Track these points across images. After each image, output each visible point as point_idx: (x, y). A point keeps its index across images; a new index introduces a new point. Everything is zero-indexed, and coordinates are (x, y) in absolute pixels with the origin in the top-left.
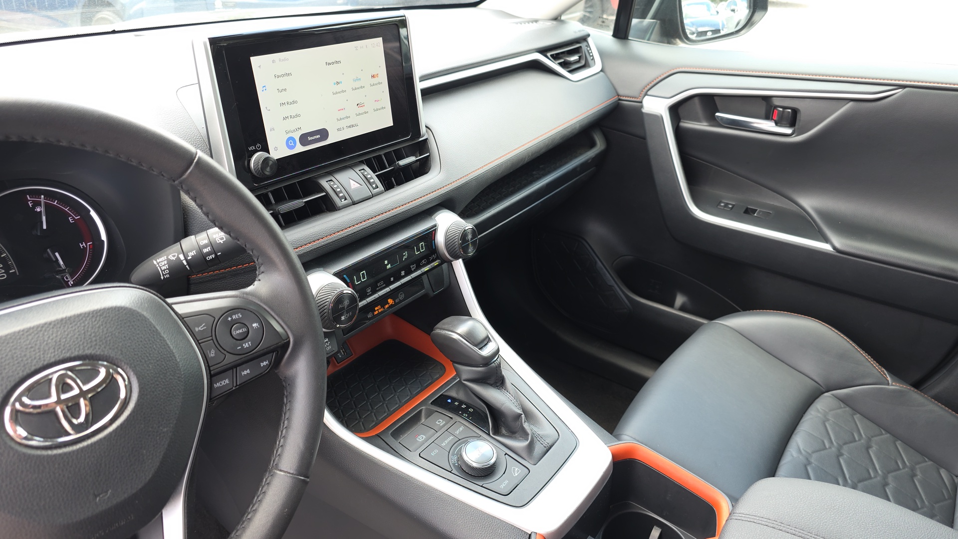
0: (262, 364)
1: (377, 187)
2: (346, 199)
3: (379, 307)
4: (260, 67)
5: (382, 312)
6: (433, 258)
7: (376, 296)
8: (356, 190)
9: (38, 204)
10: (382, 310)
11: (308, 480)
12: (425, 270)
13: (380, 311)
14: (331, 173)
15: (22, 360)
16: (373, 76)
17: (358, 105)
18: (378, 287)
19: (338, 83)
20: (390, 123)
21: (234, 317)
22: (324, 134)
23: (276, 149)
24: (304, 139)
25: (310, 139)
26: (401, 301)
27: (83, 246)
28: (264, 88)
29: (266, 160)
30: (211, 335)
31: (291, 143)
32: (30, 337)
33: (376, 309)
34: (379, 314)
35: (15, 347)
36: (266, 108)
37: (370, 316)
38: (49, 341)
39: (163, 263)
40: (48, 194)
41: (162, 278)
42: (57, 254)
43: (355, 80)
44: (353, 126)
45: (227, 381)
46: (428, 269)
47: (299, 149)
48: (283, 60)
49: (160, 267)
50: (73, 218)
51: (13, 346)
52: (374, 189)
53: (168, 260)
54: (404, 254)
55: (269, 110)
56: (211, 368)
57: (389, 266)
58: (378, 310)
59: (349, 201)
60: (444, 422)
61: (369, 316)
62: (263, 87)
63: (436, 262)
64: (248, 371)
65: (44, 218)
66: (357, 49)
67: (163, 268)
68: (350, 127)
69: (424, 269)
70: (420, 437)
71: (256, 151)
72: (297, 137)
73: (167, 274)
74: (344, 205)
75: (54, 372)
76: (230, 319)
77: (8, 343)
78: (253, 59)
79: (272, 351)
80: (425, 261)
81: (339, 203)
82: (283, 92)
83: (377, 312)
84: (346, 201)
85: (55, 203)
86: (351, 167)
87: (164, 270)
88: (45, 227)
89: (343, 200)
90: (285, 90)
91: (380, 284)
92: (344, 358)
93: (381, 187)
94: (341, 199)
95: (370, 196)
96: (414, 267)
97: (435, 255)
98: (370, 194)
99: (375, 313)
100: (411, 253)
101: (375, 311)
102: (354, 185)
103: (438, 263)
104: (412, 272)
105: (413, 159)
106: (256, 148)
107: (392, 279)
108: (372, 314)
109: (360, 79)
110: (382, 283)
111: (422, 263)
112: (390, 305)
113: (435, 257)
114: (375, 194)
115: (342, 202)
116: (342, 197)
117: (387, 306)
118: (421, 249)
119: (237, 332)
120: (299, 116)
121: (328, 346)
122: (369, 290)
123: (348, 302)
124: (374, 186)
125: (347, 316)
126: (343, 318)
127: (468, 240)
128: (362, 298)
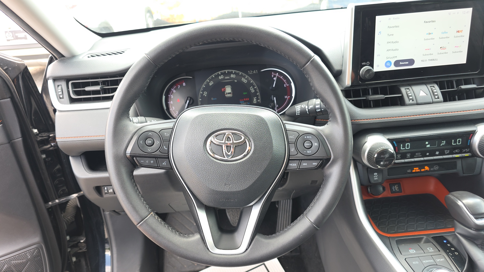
0: (313, 164)
1: (439, 98)
2: (413, 101)
3: (417, 168)
4: (380, 21)
5: (418, 172)
6: (466, 151)
7: (412, 160)
8: (423, 97)
9: (275, 76)
10: (419, 171)
11: (319, 229)
12: (456, 156)
13: (417, 171)
14: (410, 85)
15: (219, 124)
16: (458, 32)
17: (441, 48)
18: (417, 155)
19: (430, 34)
20: (464, 61)
21: (308, 137)
22: (411, 62)
23: (378, 66)
24: (397, 63)
25: (401, 63)
26: (434, 171)
27: (286, 98)
28: (380, 33)
29: (369, 71)
30: (295, 142)
31: (388, 64)
32: (224, 117)
33: (415, 169)
34: (416, 172)
35: (219, 118)
36: (378, 43)
37: (409, 171)
38: (230, 120)
39: (299, 108)
40: (280, 74)
41: (297, 114)
42: (275, 98)
43: (443, 33)
44: (433, 60)
45: (295, 165)
46: (459, 156)
47: (393, 68)
48: (396, 18)
49: (297, 109)
50: (286, 85)
51: (218, 118)
52: (435, 98)
53: (301, 107)
54: (443, 142)
55: (380, 45)
56: (290, 156)
57: (428, 146)
58: (416, 170)
59: (415, 102)
60: (433, 251)
62: (379, 32)
63: (468, 154)
64: (306, 164)
65: (275, 82)
66: (450, 15)
67: (298, 110)
68: (431, 60)
70: (412, 250)
71: (366, 65)
72: (393, 61)
73: (299, 113)
74: (411, 104)
75: (227, 132)
76: (305, 137)
77: (217, 116)
78: (377, 17)
79: (321, 160)
80: (458, 151)
81: (407, 101)
82: (391, 36)
84: (413, 102)
85: (281, 77)
86: (426, 84)
87: (298, 111)
88: (274, 86)
90: (393, 35)
91: (418, 154)
92: (395, 192)
93: (441, 98)
94: (410, 100)
95: (431, 102)
96: (447, 152)
97: (468, 150)
98: (432, 101)
99: (413, 171)
100: (449, 143)
101: (414, 170)
102: (422, 94)
103: (468, 155)
104: (445, 155)
105: (474, 86)
106: (366, 63)
107: (428, 154)
108: (411, 171)
109: (447, 33)
110: (419, 154)
111: (455, 151)
112: (426, 170)
113: (468, 151)
114: (435, 102)
115: (410, 102)
116: (411, 99)
117: (423, 170)
118: (457, 142)
119: (307, 144)
120: (398, 50)
121: (375, 177)
122: (409, 155)
123: (387, 156)
124: (437, 97)
125: (385, 163)
126: (382, 163)
128: (402, 158)
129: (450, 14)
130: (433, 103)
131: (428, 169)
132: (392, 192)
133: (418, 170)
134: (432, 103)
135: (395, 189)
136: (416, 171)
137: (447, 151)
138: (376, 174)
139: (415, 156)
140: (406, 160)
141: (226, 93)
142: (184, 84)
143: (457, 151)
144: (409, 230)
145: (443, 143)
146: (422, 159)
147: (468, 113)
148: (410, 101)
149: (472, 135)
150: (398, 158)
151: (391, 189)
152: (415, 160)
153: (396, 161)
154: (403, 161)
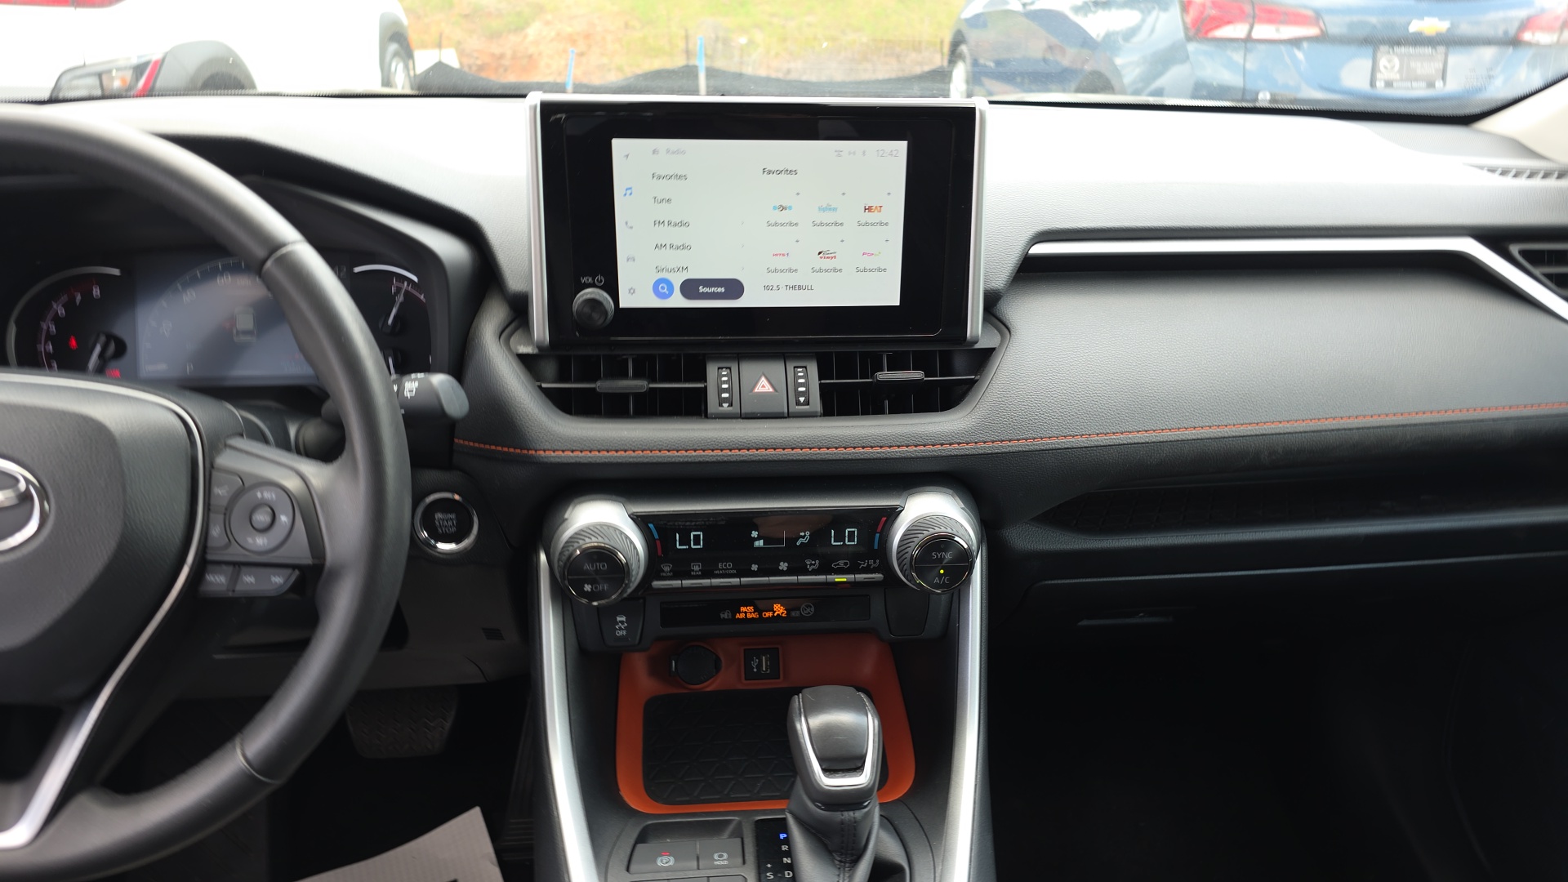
0: (274, 579)
1: (808, 404)
2: (731, 405)
3: (751, 609)
4: (627, 156)
5: (752, 620)
6: (869, 566)
7: (706, 582)
8: (762, 396)
9: (398, 290)
10: (754, 616)
12: (836, 580)
13: (749, 616)
14: (739, 358)
16: (869, 209)
17: (820, 253)
18: (720, 570)
19: (783, 208)
20: (893, 299)
21: (266, 495)
22: (734, 288)
23: (632, 291)
24: (690, 288)
25: (702, 289)
26: (802, 619)
28: (629, 192)
29: (594, 303)
30: (226, 506)
31: (663, 288)
33: (743, 609)
34: (746, 620)
36: (627, 223)
37: (725, 615)
43: (822, 209)
44: (800, 287)
46: (845, 580)
47: (678, 301)
48: (674, 153)
52: (798, 403)
54: (802, 534)
55: (631, 228)
56: (210, 548)
57: (760, 543)
58: (746, 613)
59: (735, 409)
60: (726, 862)
61: (722, 616)
62: (627, 189)
63: (874, 575)
64: (254, 580)
65: (394, 311)
66: (839, 156)
68: (794, 287)
69: (835, 576)
70: (665, 859)
71: (592, 286)
72: (677, 280)
74: (722, 414)
76: (259, 495)
78: (617, 143)
79: (294, 567)
80: (846, 564)
81: (712, 406)
82: (664, 205)
83: (742, 616)
84: (730, 408)
86: (784, 357)
88: (390, 321)
89: (725, 405)
90: (669, 201)
91: (725, 566)
93: (816, 404)
94: (721, 401)
95: (783, 413)
96: (814, 565)
97: (875, 563)
98: (786, 411)
99: (738, 616)
100: (819, 536)
101: (740, 612)
102: (763, 386)
103: (874, 579)
104: (807, 573)
105: (918, 375)
106: (593, 279)
107: (755, 567)
108: (730, 614)
109: (835, 209)
110: (729, 565)
111: (838, 564)
112: (775, 614)
113: (876, 565)
114: (794, 413)
115: (721, 408)
116: (725, 400)
117: (768, 614)
118: (847, 539)
119: (262, 518)
120: (688, 247)
121: (620, 629)
122: (697, 567)
123: (604, 566)
124: (802, 399)
125: (596, 588)
126: (588, 588)
127: (941, 560)
128: (677, 575)
129: (839, 153)
130: (788, 417)
131: (781, 611)
132: (750, 675)
133: (754, 613)
134: (786, 415)
135: (759, 666)
136: (746, 616)
137: (813, 562)
138: (624, 619)
139: (717, 572)
140: (687, 583)
141: (238, 332)
142: (96, 292)
143: (840, 564)
144: (732, 796)
145: (803, 537)
146: (735, 581)
147: (878, 453)
148: (724, 405)
149: (884, 519)
150: (664, 574)
151: (748, 667)
152: (713, 584)
153: (657, 584)
154: (676, 583)
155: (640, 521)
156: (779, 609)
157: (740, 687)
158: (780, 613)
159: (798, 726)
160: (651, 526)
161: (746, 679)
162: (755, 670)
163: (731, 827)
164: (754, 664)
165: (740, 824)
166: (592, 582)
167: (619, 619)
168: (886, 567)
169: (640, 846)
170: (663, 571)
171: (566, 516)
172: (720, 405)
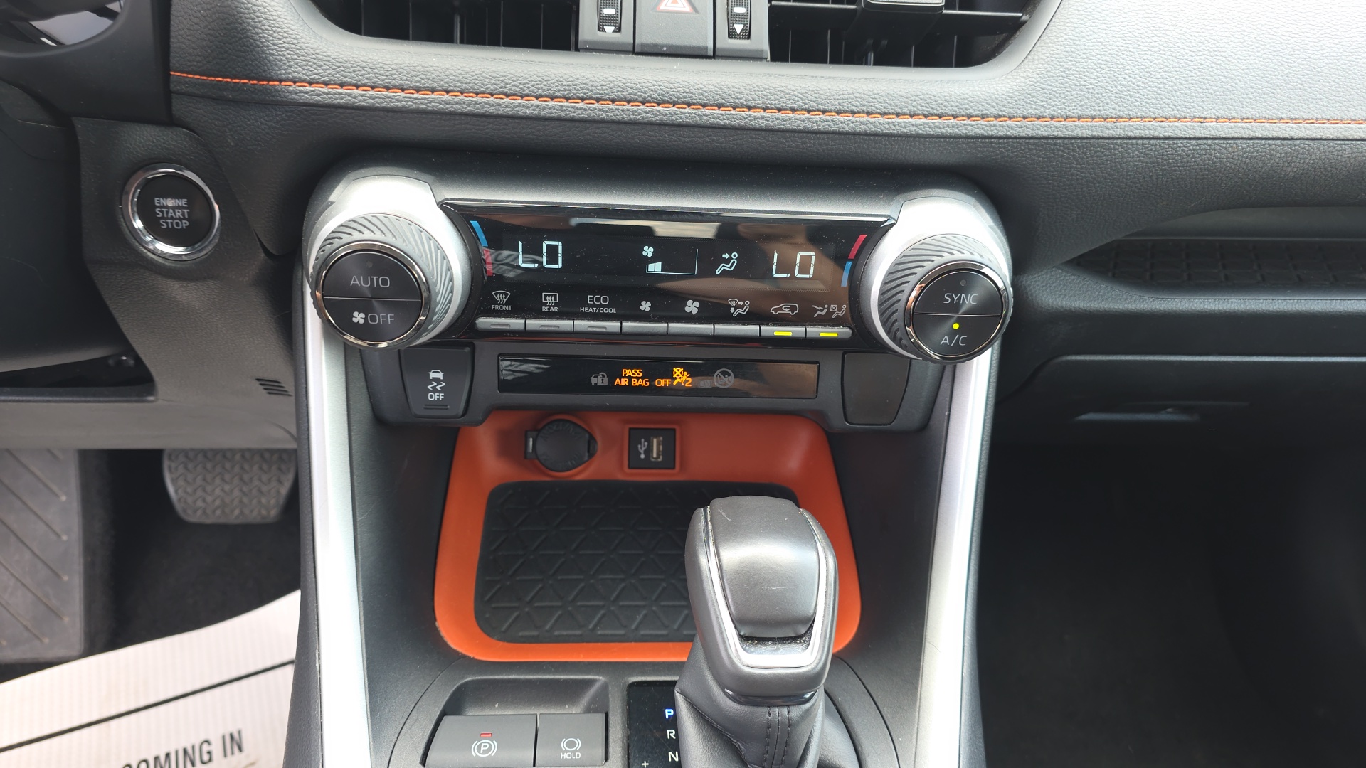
1: (749, 37)
2: (619, 29)
3: (638, 372)
5: (640, 389)
6: (829, 313)
7: (565, 324)
8: (672, 18)
10: (643, 383)
12: (776, 334)
13: (635, 383)
33: (627, 372)
34: (629, 390)
37: (599, 380)
46: (790, 334)
52: (732, 34)
54: (726, 256)
57: (654, 268)
58: (630, 378)
59: (625, 37)
60: (578, 756)
61: (594, 381)
63: (836, 329)
69: (775, 328)
70: (485, 743)
74: (602, 44)
80: (793, 309)
81: (588, 28)
83: (625, 382)
84: (617, 35)
89: (609, 29)
91: (598, 300)
92: (648, 464)
93: (761, 38)
94: (602, 23)
95: (706, 48)
96: (741, 307)
97: (839, 309)
98: (710, 45)
99: (617, 382)
100: (753, 265)
101: (621, 377)
103: (836, 335)
104: (729, 319)
105: (932, 1)
107: (646, 306)
108: (606, 379)
110: (605, 300)
111: (780, 309)
112: (675, 383)
113: (840, 314)
114: (724, 50)
115: (601, 34)
116: (609, 21)
117: (662, 383)
118: (797, 268)
121: (434, 390)
122: (550, 300)
123: (384, 282)
124: (739, 28)
125: (373, 319)
126: (358, 318)
127: (955, 307)
128: (517, 310)
130: (714, 56)
131: (684, 378)
132: (635, 463)
133: (643, 378)
134: (710, 53)
135: (649, 451)
136: (630, 382)
137: (741, 303)
138: (440, 375)
139: (584, 310)
140: (534, 324)
143: (785, 308)
144: (599, 632)
145: (727, 261)
146: (613, 326)
147: (862, 123)
148: (606, 28)
149: (862, 237)
150: (497, 307)
151: (633, 452)
152: (577, 329)
153: (484, 322)
154: (516, 323)
155: (459, 215)
156: (681, 377)
157: (620, 477)
158: (682, 381)
159: (703, 560)
160: (475, 223)
161: (629, 467)
162: (643, 456)
163: (592, 691)
164: (642, 448)
165: (605, 687)
166: (366, 308)
167: (432, 375)
168: (857, 317)
169: (447, 720)
170: (496, 302)
171: (332, 198)
172: (600, 29)
